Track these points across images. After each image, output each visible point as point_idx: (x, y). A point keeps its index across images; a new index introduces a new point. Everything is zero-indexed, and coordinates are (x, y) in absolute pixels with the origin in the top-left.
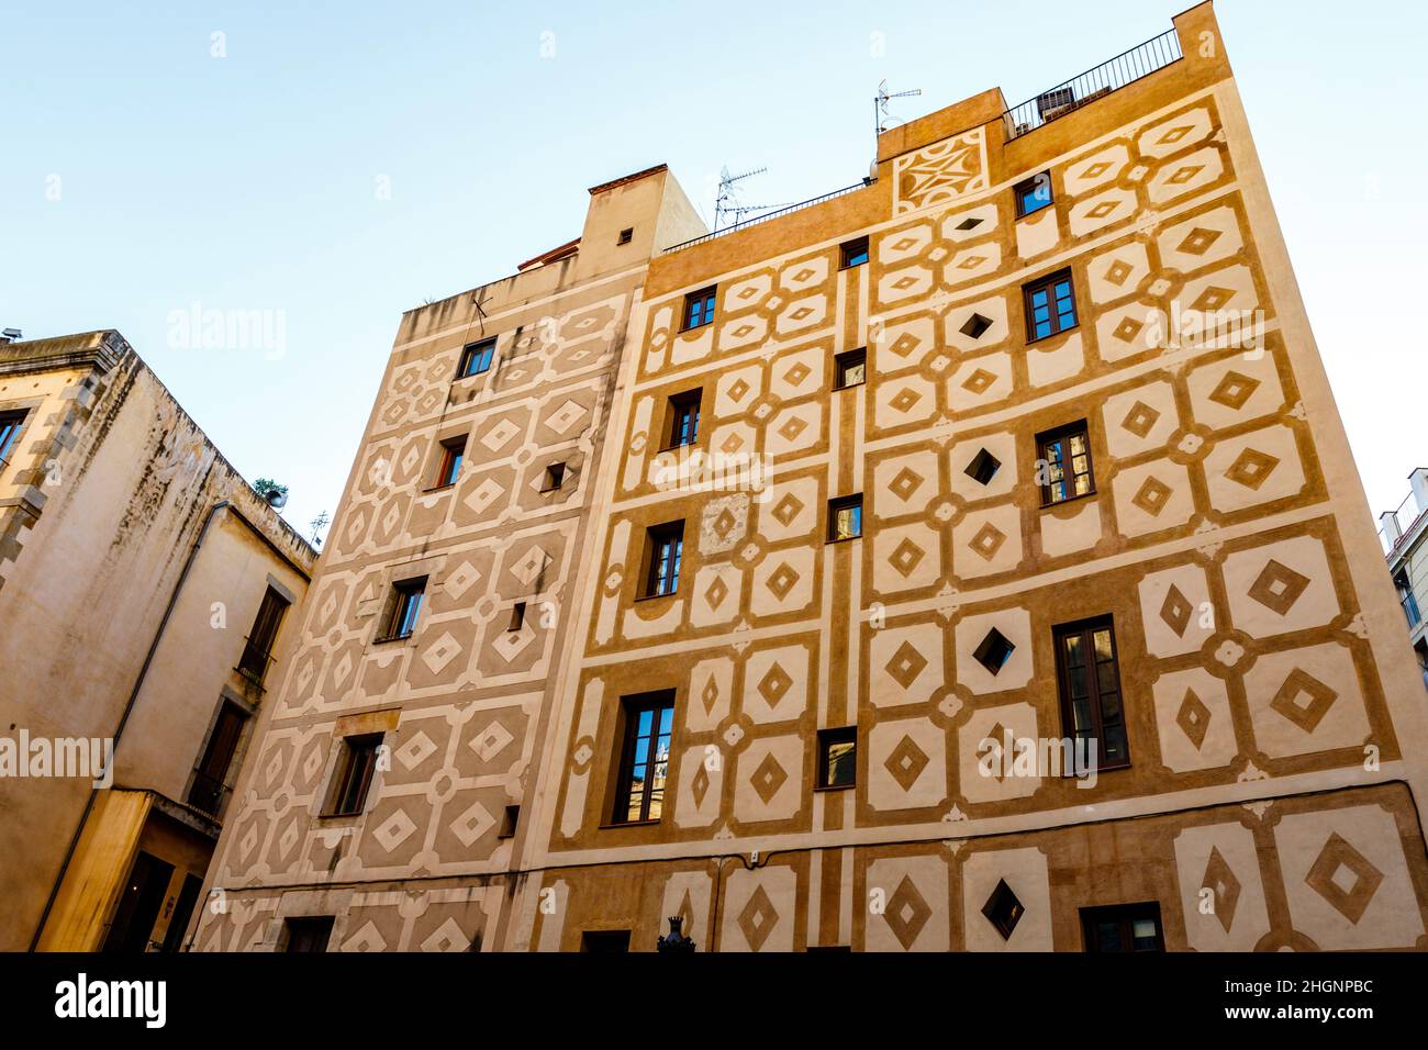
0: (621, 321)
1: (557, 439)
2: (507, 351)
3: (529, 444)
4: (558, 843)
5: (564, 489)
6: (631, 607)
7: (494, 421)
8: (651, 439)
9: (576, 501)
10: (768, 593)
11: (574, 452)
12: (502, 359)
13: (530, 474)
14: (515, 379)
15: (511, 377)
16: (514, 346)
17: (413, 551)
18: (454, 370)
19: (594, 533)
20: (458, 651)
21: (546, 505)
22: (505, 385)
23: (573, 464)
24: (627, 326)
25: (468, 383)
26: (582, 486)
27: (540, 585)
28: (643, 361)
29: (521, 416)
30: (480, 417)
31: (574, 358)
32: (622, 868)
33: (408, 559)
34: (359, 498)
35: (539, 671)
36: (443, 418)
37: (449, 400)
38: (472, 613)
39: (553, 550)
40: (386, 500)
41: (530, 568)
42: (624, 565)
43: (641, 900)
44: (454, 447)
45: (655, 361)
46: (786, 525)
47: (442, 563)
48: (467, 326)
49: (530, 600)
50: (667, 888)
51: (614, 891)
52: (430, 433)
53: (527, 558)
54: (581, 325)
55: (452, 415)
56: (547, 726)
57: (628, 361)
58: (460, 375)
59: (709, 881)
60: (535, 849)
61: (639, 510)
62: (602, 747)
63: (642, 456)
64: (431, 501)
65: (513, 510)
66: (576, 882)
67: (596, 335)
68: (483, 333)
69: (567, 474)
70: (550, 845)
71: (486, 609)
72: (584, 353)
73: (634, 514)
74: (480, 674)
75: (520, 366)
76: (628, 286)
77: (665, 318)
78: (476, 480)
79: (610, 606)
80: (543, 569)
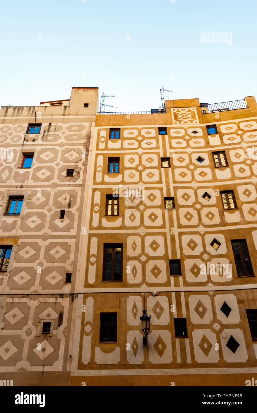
0: (88, 131)
1: (69, 162)
2: (46, 129)
3: (59, 160)
4: (87, 285)
5: (74, 177)
6: (104, 217)
7: (44, 151)
8: (104, 168)
9: (79, 182)
10: (149, 220)
11: (77, 167)
12: (45, 132)
13: (61, 170)
14: (50, 139)
15: (48, 138)
16: (49, 129)
17: (17, 187)
18: (25, 130)
19: (87, 193)
20: (40, 223)
21: (68, 181)
22: (46, 140)
23: (77, 171)
24: (90, 132)
25: (32, 136)
26: (81, 178)
27: (69, 206)
28: (98, 145)
29: (55, 151)
30: (38, 148)
31: (72, 138)
32: (112, 294)
33: (15, 189)
35: (73, 232)
36: (23, 145)
37: (25, 140)
38: (45, 211)
39: (73, 196)
40: (2, 167)
41: (65, 200)
42: (99, 204)
43: (119, 304)
44: (28, 156)
45: (102, 146)
46: (152, 202)
47: (29, 193)
48: (29, 117)
49: (67, 210)
50: (127, 300)
51: (110, 301)
52: (19, 149)
53: (64, 196)
54: (74, 128)
55: (26, 145)
56: (78, 250)
57: (92, 143)
58: (27, 133)
59: (141, 299)
60: (79, 286)
61: (103, 189)
62: (99, 258)
63: (101, 173)
64: (22, 171)
65: (55, 180)
66: (96, 298)
67: (80, 133)
68: (36, 121)
69: (75, 173)
70: (85, 286)
71: (50, 210)
72: (76, 137)
73: (101, 189)
74: (51, 231)
75: (52, 135)
76: (90, 121)
77: (104, 133)
78: (39, 169)
79: (96, 217)
80: (70, 201)
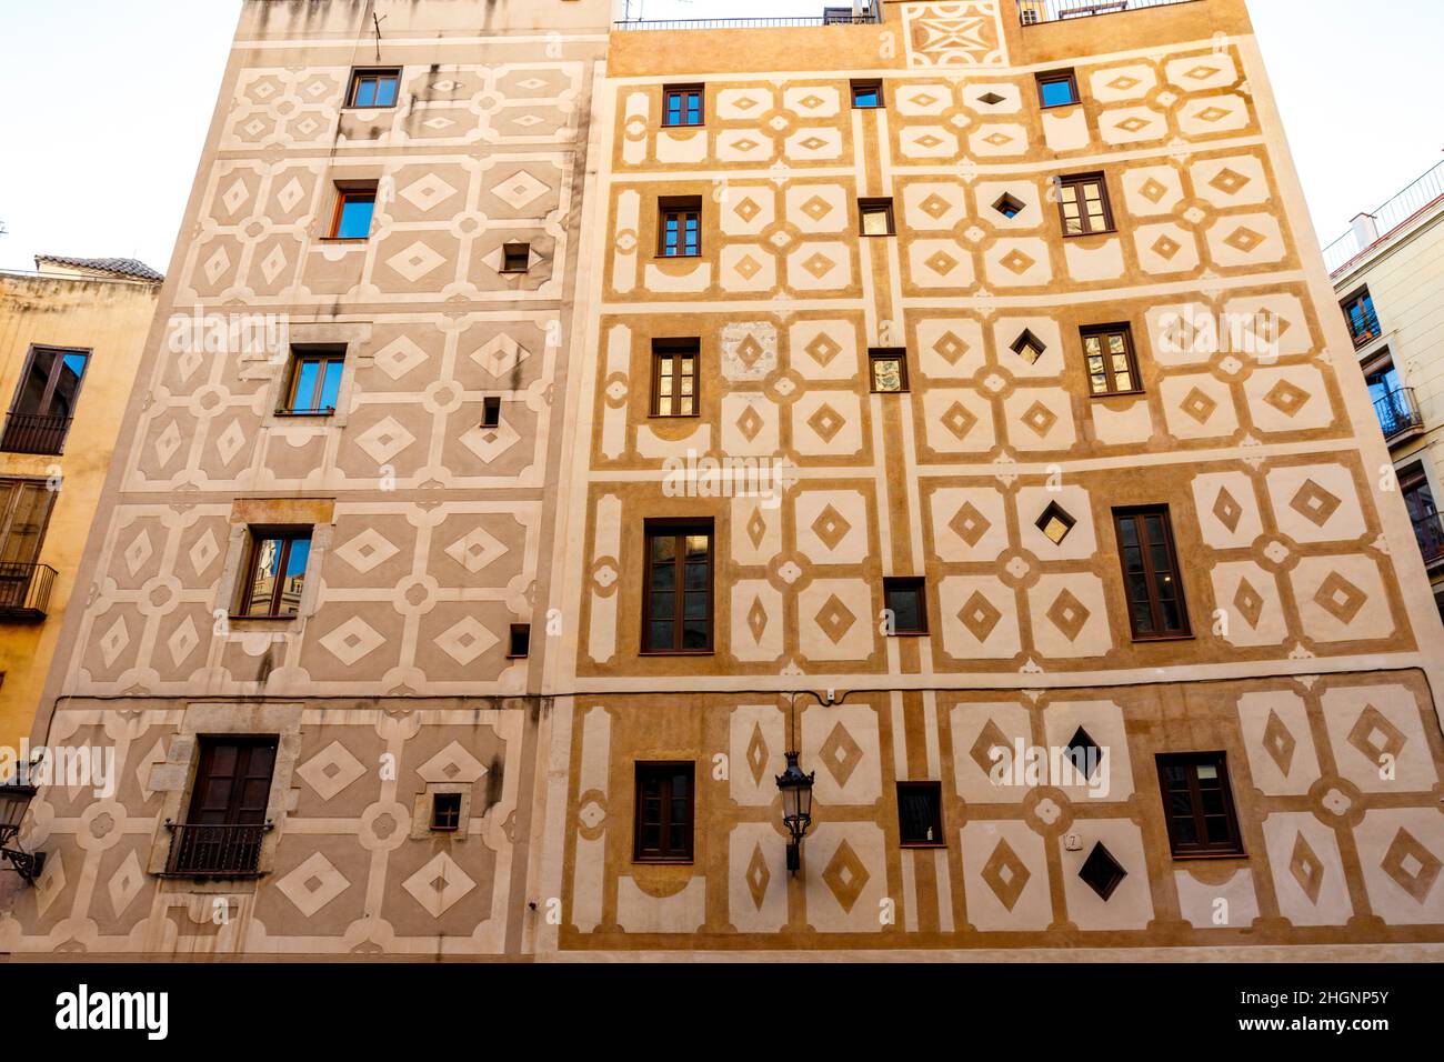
0: (581, 93)
1: (512, 214)
2: (421, 89)
3: (471, 211)
4: (586, 667)
5: (532, 274)
6: (644, 423)
7: (415, 172)
8: (642, 238)
9: (552, 291)
10: (812, 433)
11: (540, 234)
12: (414, 98)
13: (480, 248)
14: (436, 126)
15: (431, 123)
16: (430, 86)
17: (318, 310)
18: (341, 94)
19: (582, 333)
20: (410, 443)
21: (510, 288)
22: (423, 132)
23: (542, 248)
24: (590, 101)
25: (366, 116)
26: (558, 275)
27: (516, 380)
28: (618, 148)
29: (457, 176)
30: (396, 163)
31: (521, 121)
32: (674, 698)
33: (311, 319)
34: (213, 228)
35: (533, 477)
36: (334, 152)
37: (340, 131)
38: (425, 399)
39: (529, 343)
40: (260, 238)
41: (500, 359)
42: (627, 374)
43: (703, 731)
44: (358, 193)
45: (634, 152)
46: (824, 365)
47: (365, 333)
48: (353, 43)
49: (506, 396)
50: (731, 720)
51: (669, 722)
52: (318, 166)
53: (494, 345)
54: (525, 84)
55: (347, 152)
56: (552, 540)
57: (598, 143)
58: (349, 102)
59: (782, 716)
60: (557, 670)
61: (639, 317)
62: (628, 570)
63: (634, 256)
64: (335, 252)
65: (461, 286)
66: (619, 710)
67: (549, 101)
68: (378, 58)
69: (533, 259)
70: (577, 669)
71: (444, 396)
72: (535, 120)
73: (633, 319)
74: (450, 473)
75: (442, 112)
76: (587, 54)
77: (640, 105)
78: (398, 242)
79: (615, 420)
80: (518, 363)
